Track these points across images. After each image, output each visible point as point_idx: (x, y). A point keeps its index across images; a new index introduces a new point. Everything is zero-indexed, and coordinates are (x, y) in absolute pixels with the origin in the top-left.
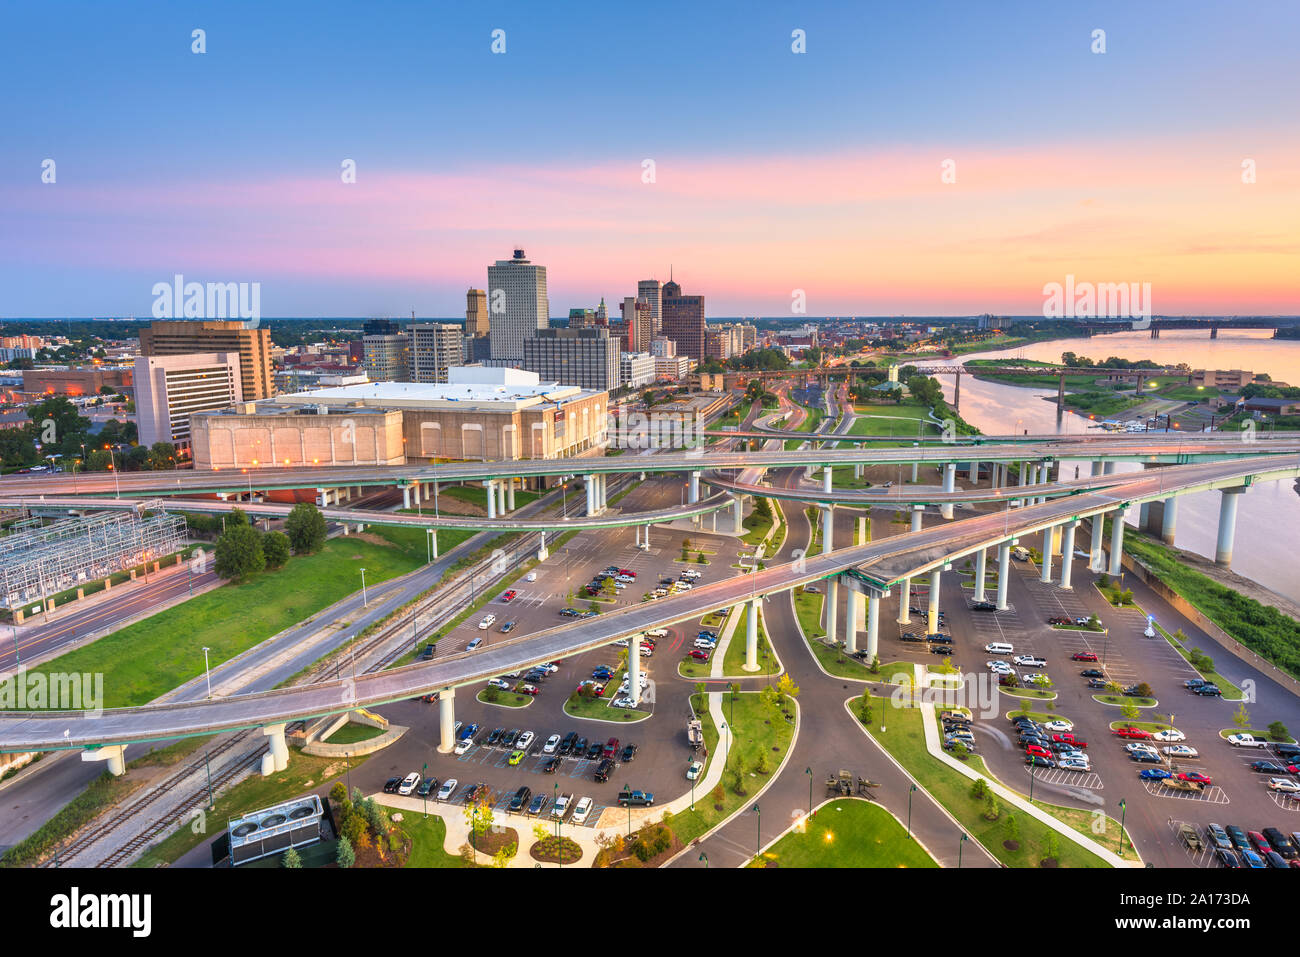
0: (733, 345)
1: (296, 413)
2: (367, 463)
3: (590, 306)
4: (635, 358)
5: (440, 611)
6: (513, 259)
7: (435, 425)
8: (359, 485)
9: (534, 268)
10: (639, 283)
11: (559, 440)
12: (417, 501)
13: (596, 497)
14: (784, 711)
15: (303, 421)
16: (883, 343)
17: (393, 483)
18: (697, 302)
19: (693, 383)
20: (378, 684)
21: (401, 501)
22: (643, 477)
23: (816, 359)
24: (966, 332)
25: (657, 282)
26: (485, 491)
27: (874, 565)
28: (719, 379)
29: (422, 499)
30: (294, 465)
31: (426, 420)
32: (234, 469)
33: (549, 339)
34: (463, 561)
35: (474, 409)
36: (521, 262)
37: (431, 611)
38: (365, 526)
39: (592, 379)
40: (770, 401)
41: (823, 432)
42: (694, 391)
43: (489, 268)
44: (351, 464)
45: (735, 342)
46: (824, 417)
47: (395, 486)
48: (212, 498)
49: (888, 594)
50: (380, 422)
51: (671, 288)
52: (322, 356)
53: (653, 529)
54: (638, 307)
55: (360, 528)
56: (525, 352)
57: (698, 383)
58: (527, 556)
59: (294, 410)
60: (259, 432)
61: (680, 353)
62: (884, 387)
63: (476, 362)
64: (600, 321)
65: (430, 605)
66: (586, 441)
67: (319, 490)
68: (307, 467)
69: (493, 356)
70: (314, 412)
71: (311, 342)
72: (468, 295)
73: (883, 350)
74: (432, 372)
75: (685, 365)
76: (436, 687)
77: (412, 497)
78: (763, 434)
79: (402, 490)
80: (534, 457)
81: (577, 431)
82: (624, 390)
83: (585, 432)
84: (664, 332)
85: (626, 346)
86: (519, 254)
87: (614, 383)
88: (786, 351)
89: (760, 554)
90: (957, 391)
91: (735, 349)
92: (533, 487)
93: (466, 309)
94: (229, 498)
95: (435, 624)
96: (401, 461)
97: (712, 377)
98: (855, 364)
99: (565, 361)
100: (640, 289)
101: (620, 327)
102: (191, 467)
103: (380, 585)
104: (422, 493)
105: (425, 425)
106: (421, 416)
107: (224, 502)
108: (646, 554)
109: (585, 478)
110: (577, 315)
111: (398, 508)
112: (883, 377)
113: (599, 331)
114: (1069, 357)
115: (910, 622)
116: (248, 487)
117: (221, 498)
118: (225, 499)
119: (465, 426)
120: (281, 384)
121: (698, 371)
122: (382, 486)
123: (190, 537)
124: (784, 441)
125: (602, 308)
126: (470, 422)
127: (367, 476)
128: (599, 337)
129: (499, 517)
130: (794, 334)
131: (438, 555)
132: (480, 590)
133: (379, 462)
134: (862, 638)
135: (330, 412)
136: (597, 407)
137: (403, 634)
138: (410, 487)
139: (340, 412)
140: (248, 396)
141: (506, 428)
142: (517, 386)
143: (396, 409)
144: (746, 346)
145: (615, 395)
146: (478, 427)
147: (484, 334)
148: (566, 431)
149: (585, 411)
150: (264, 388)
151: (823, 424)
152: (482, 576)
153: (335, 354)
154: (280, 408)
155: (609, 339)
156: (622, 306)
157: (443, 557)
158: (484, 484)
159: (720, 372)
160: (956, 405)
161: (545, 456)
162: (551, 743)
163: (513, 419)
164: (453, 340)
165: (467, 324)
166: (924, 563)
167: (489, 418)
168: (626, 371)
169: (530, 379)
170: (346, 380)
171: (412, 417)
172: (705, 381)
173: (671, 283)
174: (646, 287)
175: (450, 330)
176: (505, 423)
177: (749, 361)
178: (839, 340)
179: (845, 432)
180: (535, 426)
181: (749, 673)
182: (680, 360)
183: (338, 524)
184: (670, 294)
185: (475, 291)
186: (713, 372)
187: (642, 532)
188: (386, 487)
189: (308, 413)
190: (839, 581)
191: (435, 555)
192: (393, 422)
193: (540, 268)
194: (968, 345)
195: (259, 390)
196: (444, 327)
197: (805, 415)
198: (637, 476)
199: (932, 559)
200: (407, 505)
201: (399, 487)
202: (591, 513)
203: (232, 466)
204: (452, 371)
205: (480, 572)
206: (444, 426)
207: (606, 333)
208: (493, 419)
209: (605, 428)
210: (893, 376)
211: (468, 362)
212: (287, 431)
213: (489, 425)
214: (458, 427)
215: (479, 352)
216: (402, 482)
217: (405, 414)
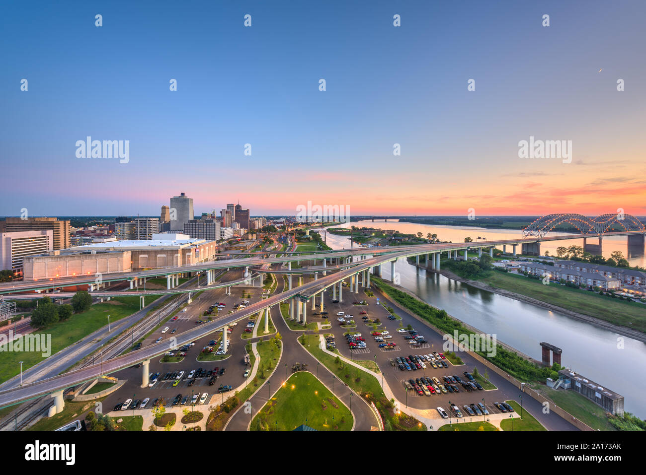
0: (259, 225)
1: (80, 254)
2: (113, 272)
3: (209, 212)
4: (226, 229)
5: (145, 328)
7: (146, 256)
8: (110, 281)
9: (189, 199)
10: (228, 205)
11: (197, 259)
12: (136, 285)
13: (211, 278)
14: (278, 345)
15: (84, 257)
16: (304, 224)
17: (125, 279)
18: (247, 211)
19: (246, 237)
20: (113, 363)
21: (129, 286)
22: (228, 270)
23: (285, 229)
25: (233, 205)
26: (166, 279)
27: (304, 292)
28: (255, 235)
29: (139, 284)
30: (78, 275)
31: (141, 254)
32: (46, 279)
33: (194, 223)
34: (155, 308)
35: (163, 249)
36: (184, 197)
37: (140, 329)
38: (111, 298)
39: (210, 236)
40: (271, 242)
41: (288, 251)
42: (246, 240)
43: (171, 199)
44: (106, 273)
45: (260, 224)
46: (288, 247)
48: (33, 292)
49: (309, 301)
50: (121, 256)
51: (238, 207)
52: (95, 231)
53: (232, 288)
54: (227, 212)
55: (109, 299)
56: (184, 228)
57: (248, 237)
58: (183, 302)
59: (79, 253)
60: (61, 263)
61: (241, 228)
62: (305, 237)
63: (164, 232)
64: (213, 217)
65: (140, 327)
66: (207, 258)
67: (89, 285)
68: (84, 276)
69: (171, 229)
70: (90, 253)
71: (90, 225)
72: (162, 208)
73: (304, 226)
74: (145, 236)
75: (243, 231)
76: (141, 360)
77: (134, 284)
78: (269, 253)
79: (129, 282)
80: (187, 265)
81: (204, 255)
82: (222, 240)
83: (207, 255)
84: (236, 221)
85: (222, 225)
86: (183, 194)
87: (218, 237)
88: (276, 226)
89: (269, 292)
90: (325, 237)
91: (260, 226)
92: (186, 276)
93: (161, 213)
94: (42, 292)
95: (141, 334)
96: (130, 270)
97: (252, 235)
98: (296, 230)
99: (200, 231)
101: (220, 219)
102: (22, 280)
103: (117, 321)
104: (139, 282)
105: (141, 256)
106: (140, 252)
107: (39, 294)
108: (229, 297)
109: (207, 272)
110: (205, 215)
111: (127, 289)
112: (305, 234)
114: (353, 227)
115: (315, 309)
116: (53, 286)
117: (37, 292)
119: (159, 256)
120: (73, 242)
121: (247, 233)
122: (120, 281)
123: (18, 311)
125: (214, 213)
126: (161, 254)
127: (113, 277)
128: (213, 222)
129: (172, 289)
130: (278, 221)
131: (145, 306)
132: (163, 318)
133: (119, 272)
134: (302, 316)
135: (97, 253)
136: (212, 246)
137: (126, 340)
138: (133, 280)
139: (100, 253)
140: (56, 247)
141: (176, 255)
142: (181, 239)
143: (129, 250)
144: (263, 225)
145: (218, 242)
146: (164, 255)
147: (168, 222)
148: (200, 255)
149: (207, 248)
150: (65, 244)
151: (288, 249)
152: (164, 312)
153: (101, 230)
154: (73, 252)
155: (216, 223)
156: (221, 212)
158: (166, 277)
159: (255, 233)
160: (325, 241)
162: (191, 374)
163: (179, 252)
164: (155, 224)
165: (160, 219)
166: (319, 290)
167: (169, 252)
168: (222, 233)
169: (187, 237)
170: (106, 240)
171: (135, 254)
172: (250, 236)
173: (238, 205)
174: (230, 206)
175: (154, 221)
176: (175, 253)
177: (265, 229)
179: (294, 251)
180: (187, 254)
181: (266, 334)
182: (242, 229)
183: (98, 298)
184: (238, 208)
186: (252, 233)
187: (228, 289)
188: (122, 281)
189: (87, 253)
190: (294, 298)
191: (143, 306)
192: (127, 256)
195: (62, 245)
196: (151, 219)
197: (282, 246)
198: (226, 269)
199: (321, 288)
200: (132, 287)
202: (209, 284)
204: (154, 235)
205: (163, 311)
206: (149, 256)
207: (215, 222)
208: (171, 252)
209: (215, 254)
210: (308, 233)
211: (161, 232)
212: (76, 262)
213: (169, 254)
214: (156, 256)
215: (166, 228)
216: (130, 279)
217: (132, 252)
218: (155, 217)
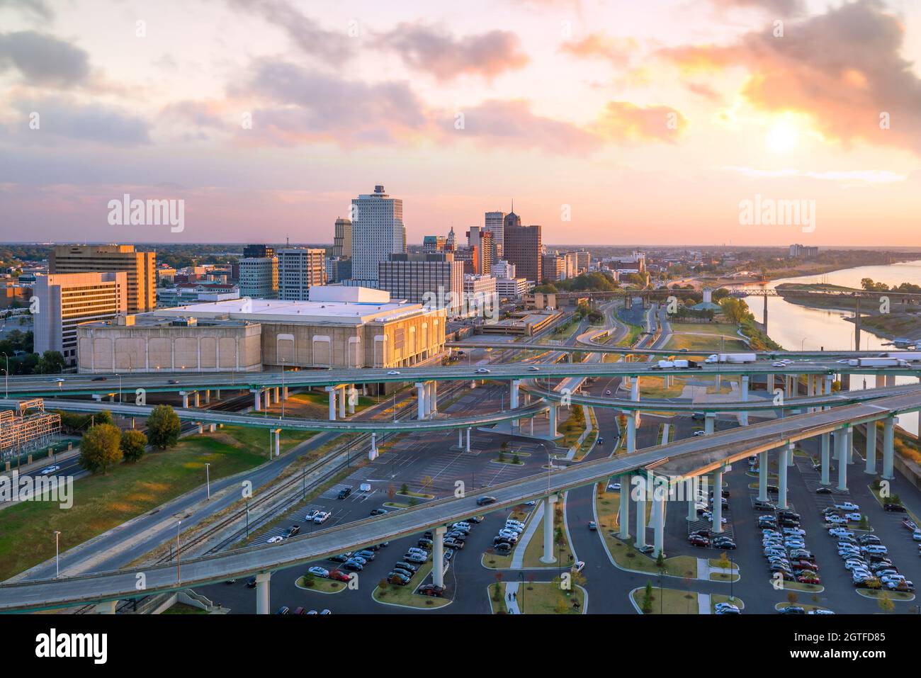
0: (568, 268)
1: (170, 324)
2: (227, 370)
4: (477, 279)
5: (274, 503)
6: (373, 193)
7: (290, 337)
8: (218, 389)
9: (392, 200)
10: (487, 214)
11: (398, 351)
12: (268, 404)
13: (426, 401)
15: (174, 332)
16: (705, 269)
17: (247, 387)
18: (535, 231)
19: (528, 302)
20: (215, 564)
21: (252, 404)
22: (474, 385)
24: (778, 259)
25: (501, 214)
26: (327, 395)
27: (660, 466)
28: (552, 298)
29: (272, 402)
30: (163, 370)
31: (281, 332)
32: (112, 374)
33: (400, 262)
34: (301, 459)
35: (324, 322)
36: (381, 196)
37: (266, 503)
38: (218, 426)
40: (596, 319)
41: (642, 346)
42: (529, 310)
43: (354, 200)
44: (214, 370)
45: (570, 266)
46: (643, 334)
47: (248, 390)
48: (88, 398)
50: (241, 333)
51: (512, 219)
53: (475, 432)
54: (481, 235)
55: (213, 428)
56: (380, 273)
57: (534, 302)
58: (358, 455)
59: (168, 323)
60: (137, 341)
61: (518, 276)
62: (698, 308)
64: (448, 247)
65: (266, 499)
66: (424, 353)
67: (181, 393)
68: (175, 373)
69: (354, 276)
70: (185, 324)
72: (336, 224)
73: (704, 275)
74: (297, 291)
75: (522, 285)
76: (253, 570)
77: (263, 401)
78: (586, 348)
79: (253, 395)
80: (375, 366)
81: (415, 344)
83: (424, 344)
85: (469, 269)
86: (379, 189)
88: (615, 275)
89: (570, 456)
90: (766, 312)
91: (570, 273)
92: (373, 392)
93: (334, 236)
94: (103, 400)
95: (268, 515)
96: (256, 368)
97: (545, 296)
98: (675, 286)
99: (414, 282)
100: (486, 219)
101: (466, 252)
102: (75, 372)
103: (224, 479)
104: (272, 397)
105: (281, 336)
106: (278, 328)
107: (99, 403)
108: (468, 455)
109: (418, 385)
110: (430, 241)
111: (250, 410)
112: (698, 298)
113: (445, 256)
115: (698, 519)
117: (95, 399)
118: (100, 400)
119: (316, 338)
120: (162, 300)
121: (533, 292)
122: (237, 390)
123: (63, 433)
124: (604, 355)
125: (452, 236)
126: (320, 334)
127: (225, 381)
128: (445, 260)
129: (339, 420)
130: (624, 259)
131: (281, 451)
132: (313, 485)
133: (238, 369)
135: (198, 325)
137: (238, 523)
138: (261, 391)
139: (206, 324)
140: (132, 309)
141: (351, 339)
143: (256, 322)
144: (580, 269)
146: (327, 338)
147: (348, 258)
148: (406, 344)
150: (147, 303)
151: (643, 339)
152: (317, 473)
153: (218, 275)
154: (157, 320)
155: (453, 263)
156: (468, 234)
157: (284, 455)
158: (327, 389)
159: (553, 292)
160: (765, 325)
161: (385, 365)
163: (358, 332)
164: (317, 263)
165: (330, 252)
167: (336, 331)
168: (467, 291)
169: (383, 296)
170: (220, 297)
171: (269, 330)
172: (539, 300)
173: (513, 214)
174: (490, 217)
175: (315, 254)
176: (350, 335)
177: (582, 283)
178: (664, 265)
179: (661, 347)
180: (377, 338)
181: (545, 565)
182: (519, 281)
183: (193, 423)
184: (511, 224)
185: (342, 220)
186: (546, 292)
187: (465, 434)
188: (242, 391)
189: (180, 324)
191: (278, 453)
192: (252, 335)
193: (397, 201)
194: (781, 270)
195: (141, 305)
196: (309, 251)
197: (627, 331)
198: (467, 386)
199: (713, 461)
200: (258, 407)
201: (252, 391)
202: (422, 416)
203: (110, 371)
204: (314, 289)
205: (315, 468)
206: (297, 338)
207: (451, 257)
208: (341, 331)
209: (443, 342)
210: (707, 297)
211: (332, 282)
212: (160, 341)
213: (337, 337)
214: (310, 338)
215: (343, 273)
216: (255, 387)
217: (263, 327)
218: (317, 247)
